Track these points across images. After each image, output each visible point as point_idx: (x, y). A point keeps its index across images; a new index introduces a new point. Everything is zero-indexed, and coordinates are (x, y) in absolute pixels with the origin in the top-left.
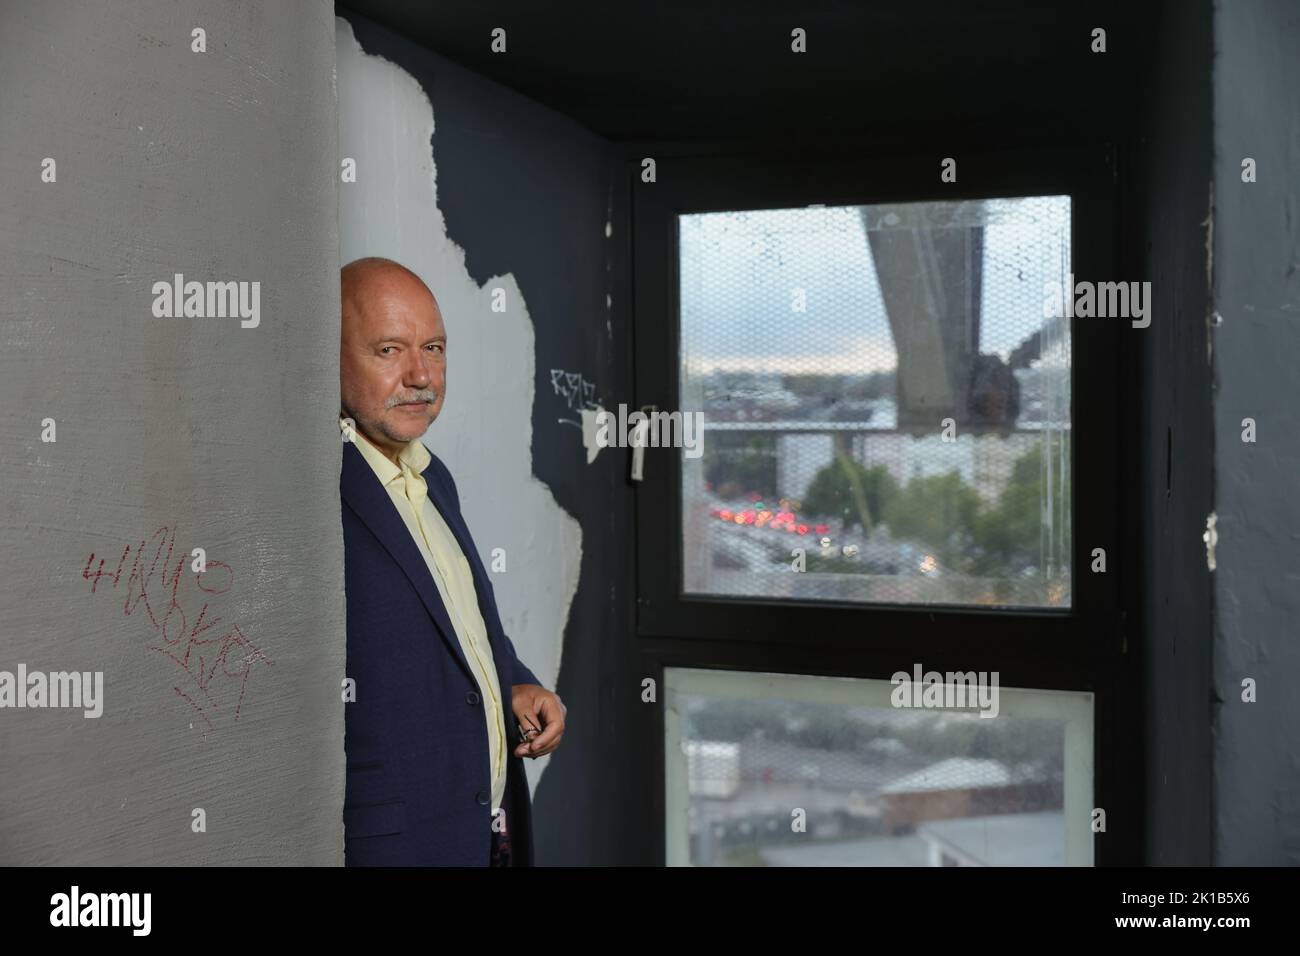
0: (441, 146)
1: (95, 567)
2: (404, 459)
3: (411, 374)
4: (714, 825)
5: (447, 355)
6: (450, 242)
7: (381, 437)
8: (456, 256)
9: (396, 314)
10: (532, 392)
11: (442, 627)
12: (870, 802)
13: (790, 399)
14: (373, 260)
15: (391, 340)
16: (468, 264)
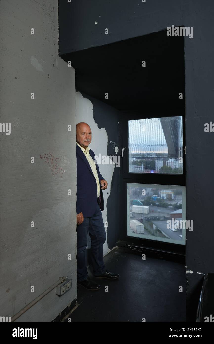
0: (94, 110)
1: (41, 157)
2: (86, 149)
3: (87, 137)
4: (146, 218)
5: (92, 135)
6: (95, 123)
7: (83, 146)
8: (96, 125)
9: (85, 129)
10: (107, 144)
11: (90, 170)
12: (168, 215)
13: (155, 156)
14: (82, 122)
15: (84, 133)
16: (98, 126)
